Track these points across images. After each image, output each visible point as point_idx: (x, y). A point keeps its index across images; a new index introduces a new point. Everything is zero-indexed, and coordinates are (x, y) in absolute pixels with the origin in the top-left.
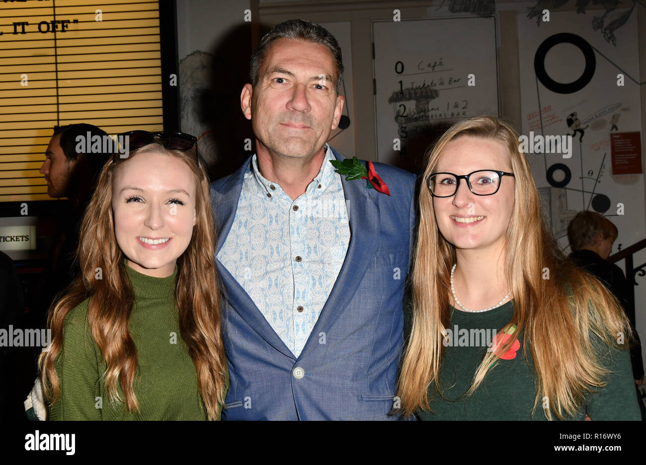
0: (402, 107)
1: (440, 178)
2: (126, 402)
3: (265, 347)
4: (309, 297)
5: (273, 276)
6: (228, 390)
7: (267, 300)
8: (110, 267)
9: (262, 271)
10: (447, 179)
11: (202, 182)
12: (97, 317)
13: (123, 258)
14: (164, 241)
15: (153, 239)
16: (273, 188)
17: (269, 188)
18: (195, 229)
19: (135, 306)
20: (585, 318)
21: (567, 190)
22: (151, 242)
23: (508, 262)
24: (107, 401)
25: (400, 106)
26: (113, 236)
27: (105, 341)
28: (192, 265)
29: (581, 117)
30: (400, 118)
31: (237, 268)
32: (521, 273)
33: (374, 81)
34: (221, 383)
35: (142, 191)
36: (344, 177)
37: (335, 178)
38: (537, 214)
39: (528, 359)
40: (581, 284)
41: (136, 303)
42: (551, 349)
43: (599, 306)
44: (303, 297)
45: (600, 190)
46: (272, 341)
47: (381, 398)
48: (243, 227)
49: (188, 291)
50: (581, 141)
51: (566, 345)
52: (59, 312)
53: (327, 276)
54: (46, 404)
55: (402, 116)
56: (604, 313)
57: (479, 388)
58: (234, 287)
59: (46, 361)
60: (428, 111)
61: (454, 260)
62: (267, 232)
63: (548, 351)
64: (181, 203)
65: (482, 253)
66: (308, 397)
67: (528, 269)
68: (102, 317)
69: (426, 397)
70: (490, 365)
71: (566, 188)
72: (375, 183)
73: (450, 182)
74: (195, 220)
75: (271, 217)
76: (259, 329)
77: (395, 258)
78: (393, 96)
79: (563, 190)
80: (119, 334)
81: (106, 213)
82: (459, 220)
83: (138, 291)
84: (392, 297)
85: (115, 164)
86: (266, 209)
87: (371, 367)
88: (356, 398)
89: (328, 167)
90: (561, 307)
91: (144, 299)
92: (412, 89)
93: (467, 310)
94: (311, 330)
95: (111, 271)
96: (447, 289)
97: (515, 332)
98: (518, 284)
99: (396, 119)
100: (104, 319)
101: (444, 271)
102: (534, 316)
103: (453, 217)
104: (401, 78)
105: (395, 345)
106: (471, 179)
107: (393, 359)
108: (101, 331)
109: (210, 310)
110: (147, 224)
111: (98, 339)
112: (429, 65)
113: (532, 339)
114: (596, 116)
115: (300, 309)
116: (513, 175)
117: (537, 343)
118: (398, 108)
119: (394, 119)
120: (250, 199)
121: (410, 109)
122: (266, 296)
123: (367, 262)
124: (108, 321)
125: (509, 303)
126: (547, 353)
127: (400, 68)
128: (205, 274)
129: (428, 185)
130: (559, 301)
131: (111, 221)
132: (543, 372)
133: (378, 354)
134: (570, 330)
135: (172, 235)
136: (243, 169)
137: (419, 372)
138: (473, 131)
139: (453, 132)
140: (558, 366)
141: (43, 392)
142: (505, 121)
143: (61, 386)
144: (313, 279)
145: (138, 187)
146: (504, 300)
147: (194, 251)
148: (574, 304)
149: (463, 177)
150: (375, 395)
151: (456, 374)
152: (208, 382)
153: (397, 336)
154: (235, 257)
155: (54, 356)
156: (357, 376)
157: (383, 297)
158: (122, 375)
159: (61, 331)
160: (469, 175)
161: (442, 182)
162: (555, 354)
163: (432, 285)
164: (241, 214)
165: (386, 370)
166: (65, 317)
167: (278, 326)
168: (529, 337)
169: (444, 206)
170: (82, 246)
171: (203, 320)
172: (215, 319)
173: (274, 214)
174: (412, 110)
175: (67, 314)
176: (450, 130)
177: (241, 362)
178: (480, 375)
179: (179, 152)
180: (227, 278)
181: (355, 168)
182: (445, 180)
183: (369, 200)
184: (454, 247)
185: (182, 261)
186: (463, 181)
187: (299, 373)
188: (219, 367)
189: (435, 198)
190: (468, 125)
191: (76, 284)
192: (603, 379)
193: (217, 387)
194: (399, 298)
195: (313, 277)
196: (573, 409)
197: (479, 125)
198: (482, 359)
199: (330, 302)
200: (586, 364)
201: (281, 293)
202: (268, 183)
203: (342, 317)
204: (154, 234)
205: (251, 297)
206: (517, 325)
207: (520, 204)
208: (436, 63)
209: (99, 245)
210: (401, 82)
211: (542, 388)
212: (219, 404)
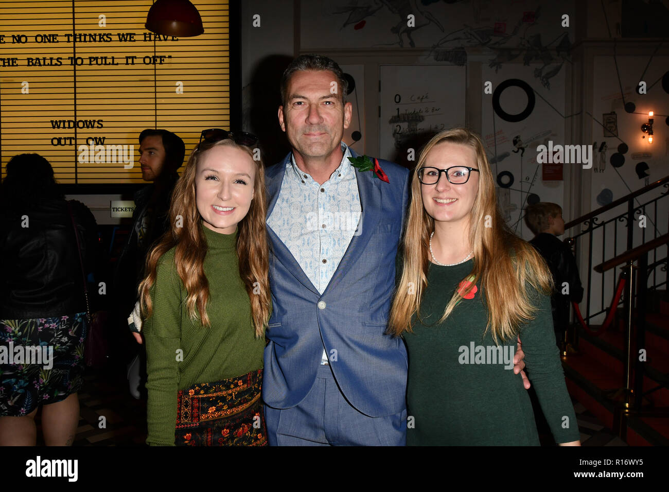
0: (398, 127)
1: (427, 170)
2: (200, 320)
3: (299, 286)
4: (330, 253)
5: (306, 237)
6: (271, 316)
7: (302, 254)
8: (192, 224)
9: (299, 234)
10: (432, 172)
11: (260, 170)
12: (181, 259)
13: (200, 219)
14: (230, 209)
15: (223, 207)
16: (306, 177)
17: (303, 177)
18: (253, 202)
19: (207, 254)
20: (523, 272)
21: (511, 190)
22: (221, 209)
23: (471, 232)
24: (188, 318)
25: (397, 126)
26: (195, 204)
27: (185, 277)
28: (250, 227)
29: (523, 139)
30: (396, 135)
31: (280, 230)
32: (481, 239)
33: (380, 107)
34: (267, 311)
35: (217, 172)
36: (357, 169)
37: (350, 170)
38: (493, 198)
39: (483, 299)
40: (521, 249)
41: (209, 251)
42: (499, 293)
43: (533, 265)
44: (327, 253)
45: (533, 191)
46: (304, 282)
47: (378, 324)
48: (285, 202)
49: (245, 246)
50: (522, 156)
51: (509, 290)
52: (155, 255)
53: (343, 239)
54: (142, 318)
55: (398, 133)
56: (536, 269)
57: (448, 318)
58: (278, 243)
59: (144, 288)
60: (417, 130)
61: (433, 229)
62: (302, 207)
63: (497, 293)
64: (244, 183)
65: (453, 225)
66: (328, 321)
67: (486, 237)
68: (184, 259)
69: (410, 323)
70: (457, 302)
71: (510, 189)
72: (379, 174)
73: (434, 174)
74: (253, 195)
75: (305, 196)
76: (295, 273)
77: (391, 227)
78: (392, 119)
79: (508, 190)
80: (196, 272)
81: (191, 187)
82: (439, 201)
83: (210, 243)
84: (388, 254)
85: (199, 151)
86: (301, 190)
87: (372, 303)
88: (361, 324)
89: (346, 162)
90: (507, 264)
91: (214, 249)
92: (406, 114)
93: (440, 264)
94: (332, 276)
95: (192, 227)
96: (427, 249)
97: (475, 280)
98: (478, 247)
99: (394, 135)
100: (186, 261)
101: (426, 236)
102: (488, 269)
103: (435, 199)
104: (398, 106)
105: (389, 288)
106: (449, 172)
107: (388, 298)
108: (184, 269)
109: (261, 261)
110: (219, 196)
111: (181, 275)
112: (419, 98)
113: (486, 285)
114: (533, 139)
115: (325, 261)
116: (478, 171)
117: (490, 288)
118: (395, 127)
119: (392, 135)
120: (290, 183)
121: (404, 129)
122: (300, 251)
123: (372, 230)
124: (189, 262)
125: (471, 260)
126: (496, 295)
127: (398, 99)
128: (259, 235)
129: (418, 175)
130: (506, 260)
131: (194, 192)
132: (493, 308)
133: (378, 294)
134: (512, 280)
135: (236, 205)
136: (285, 160)
137: (406, 306)
138: (452, 139)
139: (437, 138)
140: (503, 304)
141: (141, 310)
142: (474, 132)
143: (153, 308)
144: (334, 240)
145: (215, 169)
146: (467, 258)
147: (251, 218)
148: (515, 263)
149: (443, 170)
150: (374, 322)
151: (431, 308)
152: (257, 310)
153: (391, 282)
154: (280, 223)
155: (149, 286)
156: (362, 309)
157: (382, 255)
158: (198, 301)
159: (155, 269)
160: (448, 169)
161: (428, 174)
162: (501, 297)
163: (418, 245)
164: (284, 193)
165: (383, 305)
166: (158, 259)
167: (309, 273)
168: (484, 284)
169: (429, 190)
170: (172, 208)
171: (255, 267)
172: (265, 267)
173: (307, 194)
174: (405, 129)
175: (159, 257)
176: (434, 138)
177: (281, 296)
178: (449, 310)
179: (245, 147)
180: (273, 237)
181: (365, 163)
182: (431, 172)
183: (374, 186)
184: (434, 220)
185: (242, 225)
186: (443, 173)
187: (322, 305)
188: (266, 300)
189: (422, 184)
190: (449, 134)
191: (167, 235)
192: (533, 314)
193: (264, 313)
194: (393, 255)
195: (334, 239)
196: (512, 334)
197: (457, 134)
198: (451, 299)
199: (346, 257)
200: (522, 304)
201: (312, 250)
202: (302, 173)
203: (353, 267)
204: (223, 204)
205: (291, 251)
206: (476, 275)
207: (482, 192)
208: (423, 96)
209: (185, 209)
210: (398, 109)
211: (491, 319)
212: (264, 325)
